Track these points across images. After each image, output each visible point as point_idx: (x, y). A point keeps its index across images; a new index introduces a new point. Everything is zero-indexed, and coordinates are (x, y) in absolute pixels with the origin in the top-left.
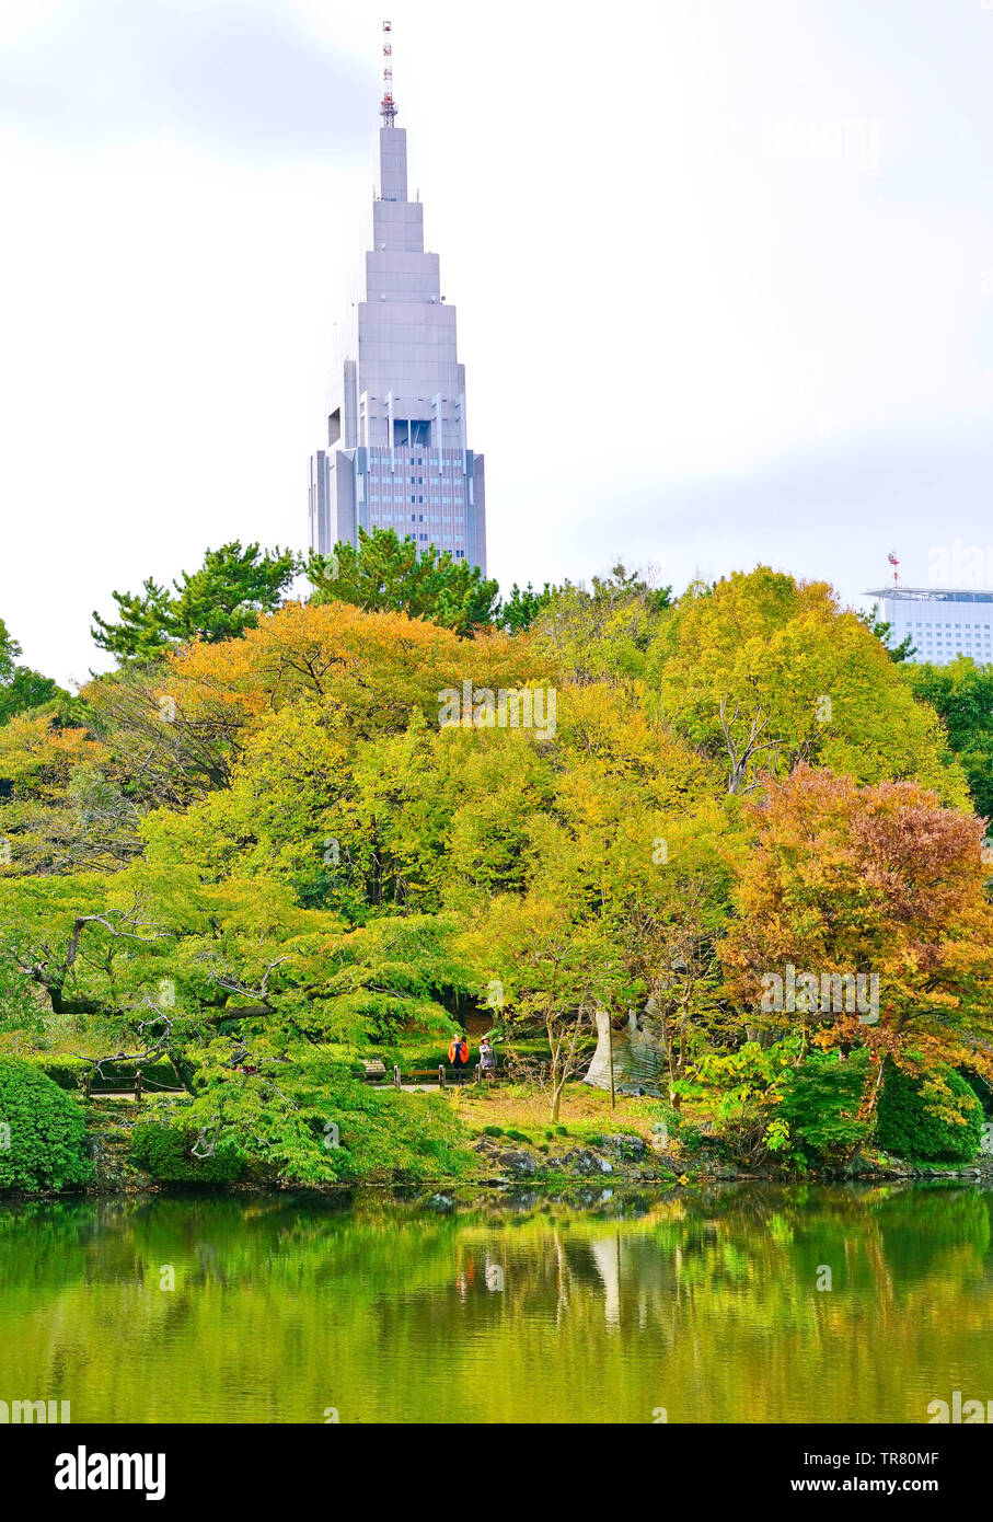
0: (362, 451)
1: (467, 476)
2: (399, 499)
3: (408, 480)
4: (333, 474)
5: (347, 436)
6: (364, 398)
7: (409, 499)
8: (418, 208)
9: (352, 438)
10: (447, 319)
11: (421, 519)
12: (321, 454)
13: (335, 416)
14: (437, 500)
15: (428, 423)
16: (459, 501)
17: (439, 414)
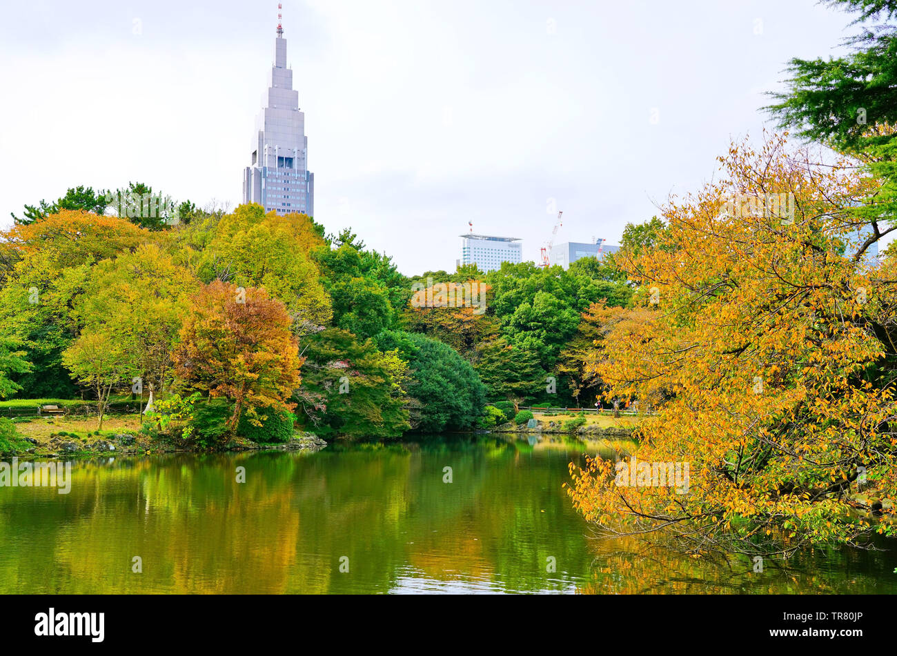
0: (265, 168)
1: (307, 181)
2: (279, 189)
3: (283, 182)
4: (253, 177)
5: (259, 162)
6: (266, 147)
7: (283, 189)
8: (291, 72)
9: (261, 163)
10: (301, 117)
11: (288, 197)
12: (248, 168)
13: (255, 153)
14: (294, 190)
15: (292, 159)
16: (303, 191)
17: (296, 156)
